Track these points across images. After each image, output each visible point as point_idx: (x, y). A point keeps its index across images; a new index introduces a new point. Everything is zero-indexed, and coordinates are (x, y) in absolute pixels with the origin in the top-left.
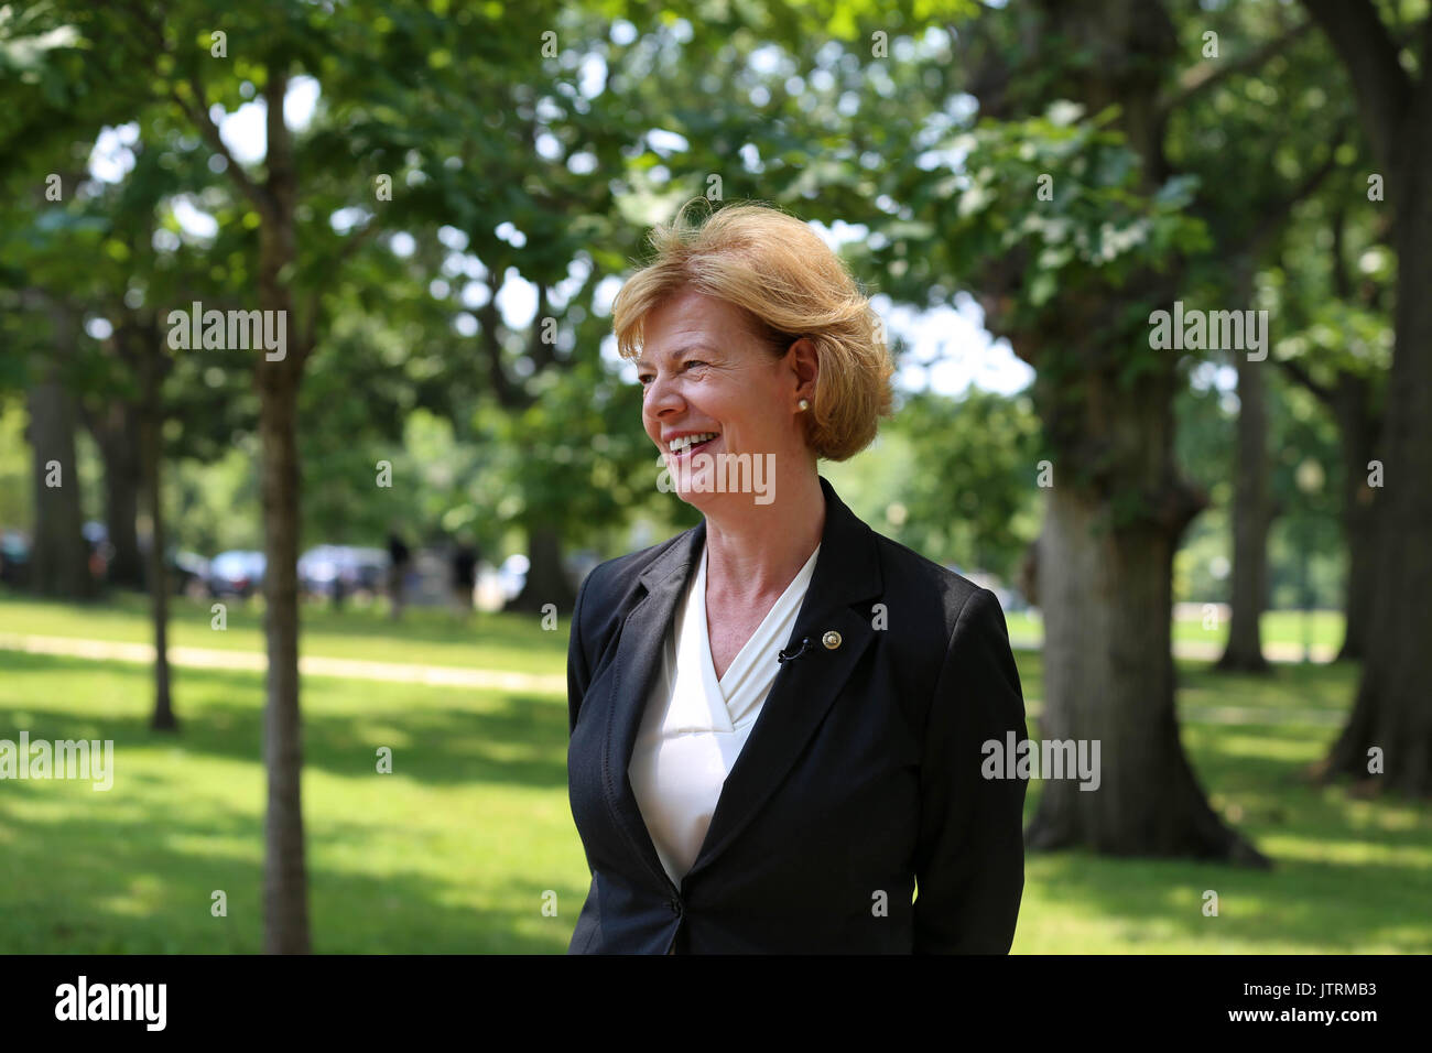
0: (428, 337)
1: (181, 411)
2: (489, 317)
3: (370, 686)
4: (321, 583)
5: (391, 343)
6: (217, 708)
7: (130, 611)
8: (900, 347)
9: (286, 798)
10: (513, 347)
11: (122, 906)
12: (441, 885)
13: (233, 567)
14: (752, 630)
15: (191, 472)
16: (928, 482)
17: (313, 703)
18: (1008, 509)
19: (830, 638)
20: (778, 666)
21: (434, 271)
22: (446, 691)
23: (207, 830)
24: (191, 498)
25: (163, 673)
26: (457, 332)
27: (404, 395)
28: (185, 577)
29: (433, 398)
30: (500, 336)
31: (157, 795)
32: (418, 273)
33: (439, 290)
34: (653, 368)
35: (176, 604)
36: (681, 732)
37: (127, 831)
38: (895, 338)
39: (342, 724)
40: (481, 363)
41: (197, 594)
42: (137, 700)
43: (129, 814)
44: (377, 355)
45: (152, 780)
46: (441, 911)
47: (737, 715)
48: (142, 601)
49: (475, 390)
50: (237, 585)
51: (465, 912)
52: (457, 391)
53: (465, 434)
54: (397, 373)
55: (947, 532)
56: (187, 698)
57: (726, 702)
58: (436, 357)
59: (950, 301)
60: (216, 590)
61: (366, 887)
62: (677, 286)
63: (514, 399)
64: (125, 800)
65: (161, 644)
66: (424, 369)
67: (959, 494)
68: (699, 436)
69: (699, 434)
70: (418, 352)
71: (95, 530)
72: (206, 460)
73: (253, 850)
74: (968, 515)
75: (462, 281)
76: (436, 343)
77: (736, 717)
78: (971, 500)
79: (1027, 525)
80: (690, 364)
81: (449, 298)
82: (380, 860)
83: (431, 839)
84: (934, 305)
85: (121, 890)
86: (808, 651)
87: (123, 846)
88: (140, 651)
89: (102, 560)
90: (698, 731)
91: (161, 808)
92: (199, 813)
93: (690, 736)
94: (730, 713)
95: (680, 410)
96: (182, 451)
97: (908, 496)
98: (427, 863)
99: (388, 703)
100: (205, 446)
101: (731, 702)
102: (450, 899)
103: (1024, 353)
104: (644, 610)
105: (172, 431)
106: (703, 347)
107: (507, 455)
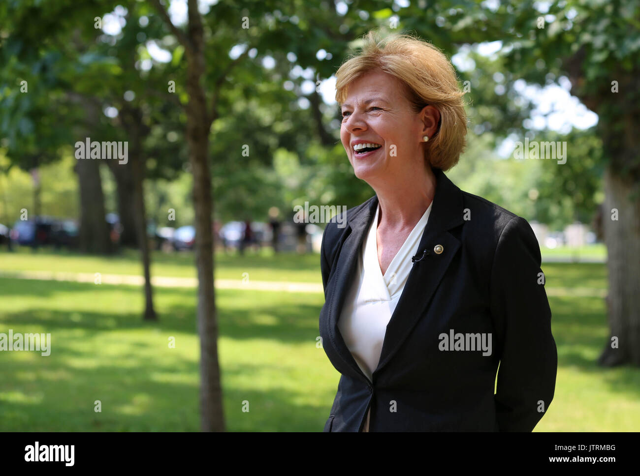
0: (284, 110)
1: (155, 153)
2: (315, 99)
3: (258, 294)
4: (232, 241)
5: (264, 114)
6: (177, 308)
7: (131, 259)
8: (531, 106)
9: (210, 352)
10: (328, 113)
11: (127, 410)
12: (294, 394)
13: (186, 234)
14: (398, 247)
15: (162, 185)
16: (549, 177)
17: (222, 303)
18: (591, 190)
19: (438, 248)
20: (412, 265)
21: (286, 77)
22: (298, 295)
23: (172, 370)
24: (163, 199)
25: (149, 291)
26: (299, 107)
27: (272, 141)
28: (161, 241)
29: (288, 142)
30: (321, 109)
31: (145, 353)
32: (277, 77)
33: (288, 86)
34: (352, 108)
35: (154, 255)
36: (367, 302)
37: (131, 372)
38: (528, 103)
39: (243, 314)
40: (311, 123)
41: (167, 250)
42: (136, 305)
43: (131, 363)
44: (258, 121)
45: (142, 345)
46: (294, 408)
47: (393, 292)
48: (137, 253)
49: (309, 138)
50: (189, 244)
51: (307, 408)
52: (301, 138)
53: (305, 161)
54: (268, 130)
55: (560, 203)
56: (162, 303)
57: (387, 286)
58: (288, 121)
59: (557, 82)
60: (177, 246)
61: (255, 396)
62: (373, 68)
63: (329, 141)
64: (129, 356)
65: (147, 276)
66: (282, 127)
67: (565, 183)
68: (371, 145)
69: (371, 143)
70: (279, 119)
71: (113, 218)
72: (169, 179)
73: (193, 379)
74: (570, 194)
75: (300, 80)
76: (287, 114)
77: (392, 294)
78: (571, 186)
79: (600, 197)
80: (373, 109)
81: (294, 89)
82: (263, 382)
83: (290, 372)
84: (548, 84)
85: (127, 401)
86: (427, 256)
87: (128, 380)
88: (136, 279)
89: (117, 234)
90: (375, 301)
91: (149, 360)
92: (167, 362)
93: (370, 305)
94: (389, 291)
95: (364, 129)
96: (157, 175)
97: (540, 185)
98: (288, 384)
99: (267, 302)
100: (169, 172)
101: (390, 286)
102: (299, 401)
103: (592, 107)
104: (350, 240)
105: (151, 164)
106: (382, 100)
107: (326, 171)
